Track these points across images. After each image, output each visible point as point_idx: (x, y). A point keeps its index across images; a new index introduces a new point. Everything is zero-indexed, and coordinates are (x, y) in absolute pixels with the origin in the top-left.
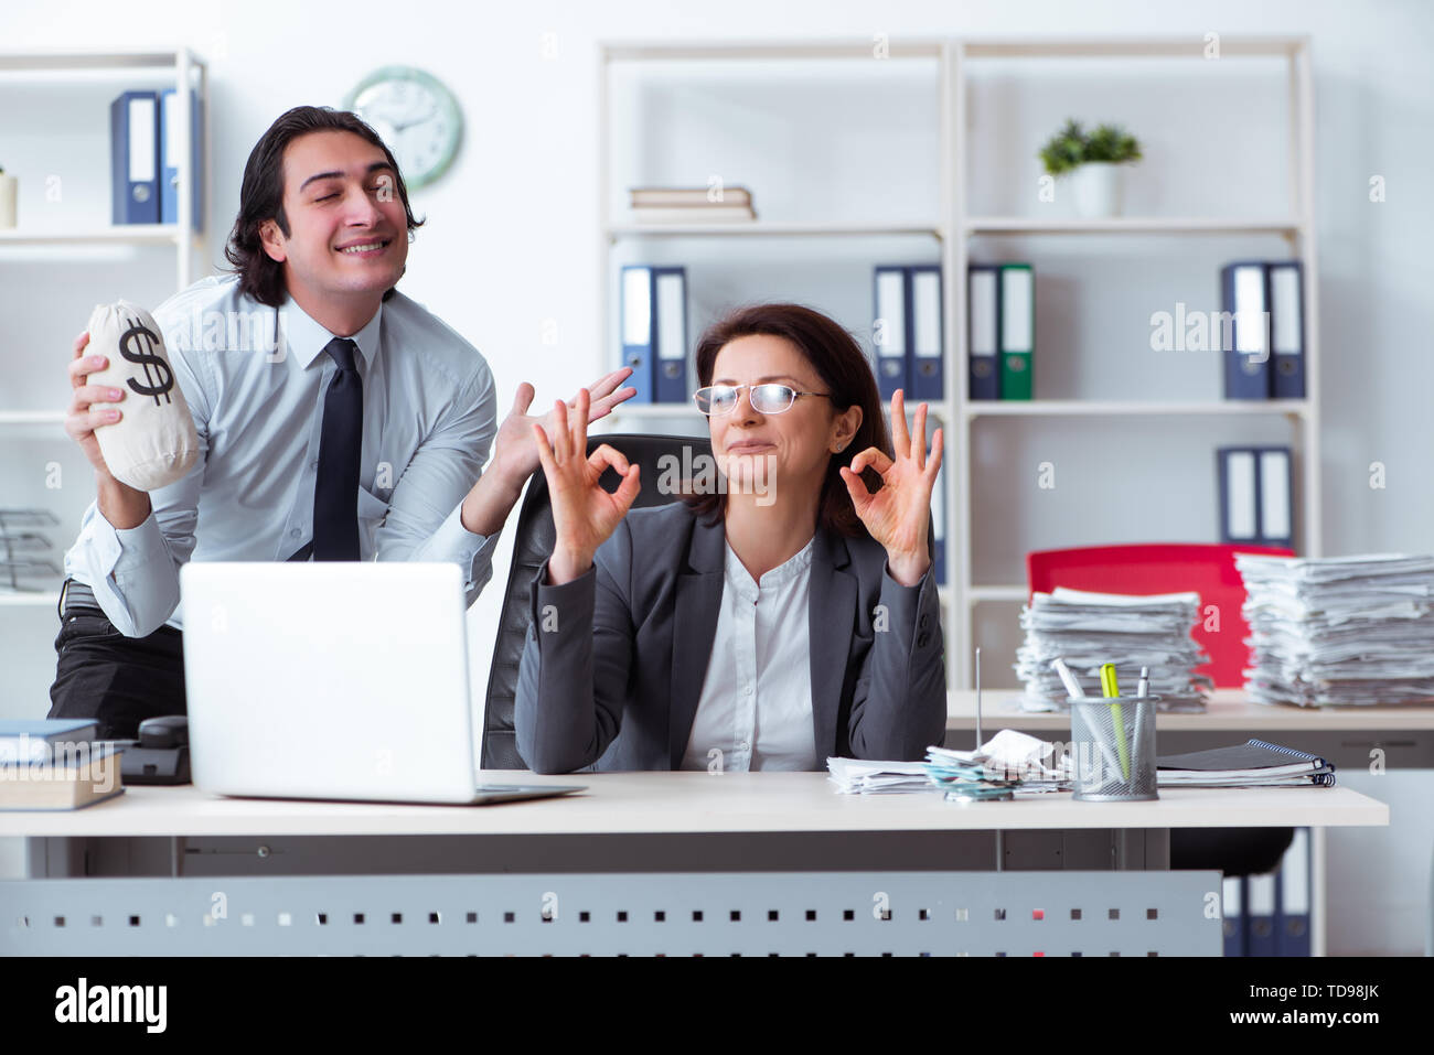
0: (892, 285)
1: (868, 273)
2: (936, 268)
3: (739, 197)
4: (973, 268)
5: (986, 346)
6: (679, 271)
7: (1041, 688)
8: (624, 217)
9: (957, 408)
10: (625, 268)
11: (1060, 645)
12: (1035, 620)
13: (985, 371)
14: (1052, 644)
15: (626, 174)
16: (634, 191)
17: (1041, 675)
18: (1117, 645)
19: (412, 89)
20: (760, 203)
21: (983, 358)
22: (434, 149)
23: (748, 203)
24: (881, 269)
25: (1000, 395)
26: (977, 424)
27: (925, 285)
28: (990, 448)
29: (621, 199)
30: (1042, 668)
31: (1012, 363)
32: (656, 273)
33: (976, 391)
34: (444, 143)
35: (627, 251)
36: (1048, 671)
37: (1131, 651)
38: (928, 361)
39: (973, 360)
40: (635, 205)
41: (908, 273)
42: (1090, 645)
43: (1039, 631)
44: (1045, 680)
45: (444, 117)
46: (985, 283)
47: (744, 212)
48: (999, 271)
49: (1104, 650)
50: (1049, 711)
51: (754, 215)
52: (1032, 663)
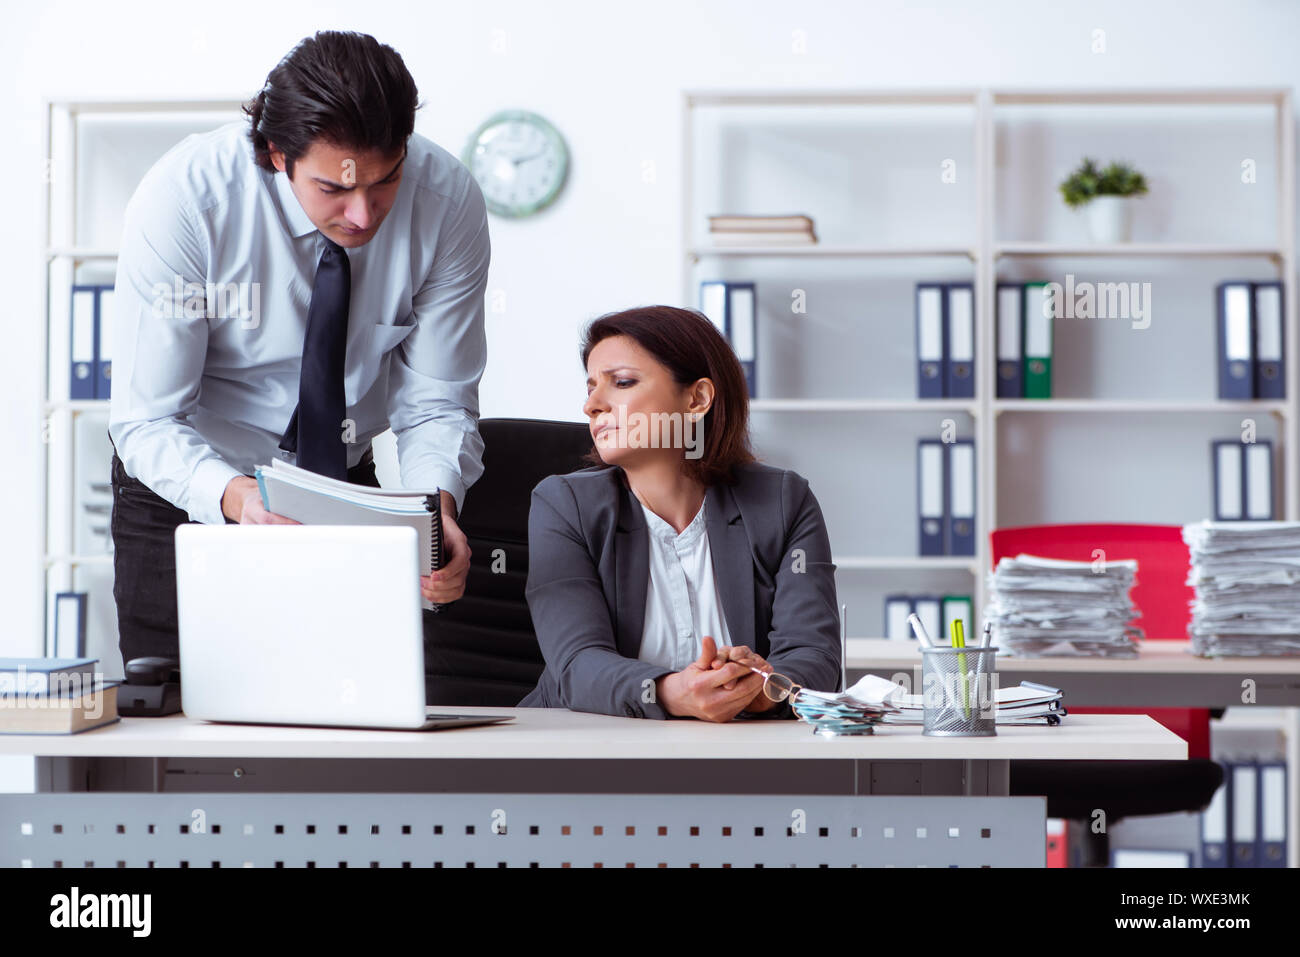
0: (931, 300)
1: (911, 289)
2: (968, 285)
3: (801, 224)
4: (1001, 285)
5: (1011, 352)
6: (750, 286)
7: (1002, 638)
8: (704, 240)
9: (986, 404)
10: (704, 284)
11: (1018, 602)
12: (998, 582)
13: (1010, 373)
14: (1011, 601)
15: (709, 203)
16: (712, 218)
17: (1002, 626)
18: (1065, 602)
19: (526, 129)
20: (820, 229)
21: (1010, 363)
22: (545, 180)
23: (810, 228)
24: (923, 286)
25: (1023, 394)
26: (1003, 419)
27: (960, 300)
28: (1016, 440)
29: (702, 225)
30: (1004, 621)
31: (1033, 367)
32: (731, 288)
33: (1002, 390)
34: (553, 176)
35: (708, 269)
36: (1008, 623)
37: (1077, 607)
38: (962, 364)
39: (1000, 364)
40: (713, 230)
41: (945, 289)
42: (1042, 602)
43: (1002, 591)
44: (1006, 630)
45: (553, 154)
46: (1011, 298)
47: (805, 237)
48: (1023, 288)
49: (1055, 607)
50: (1009, 656)
51: (815, 239)
52: (995, 616)
